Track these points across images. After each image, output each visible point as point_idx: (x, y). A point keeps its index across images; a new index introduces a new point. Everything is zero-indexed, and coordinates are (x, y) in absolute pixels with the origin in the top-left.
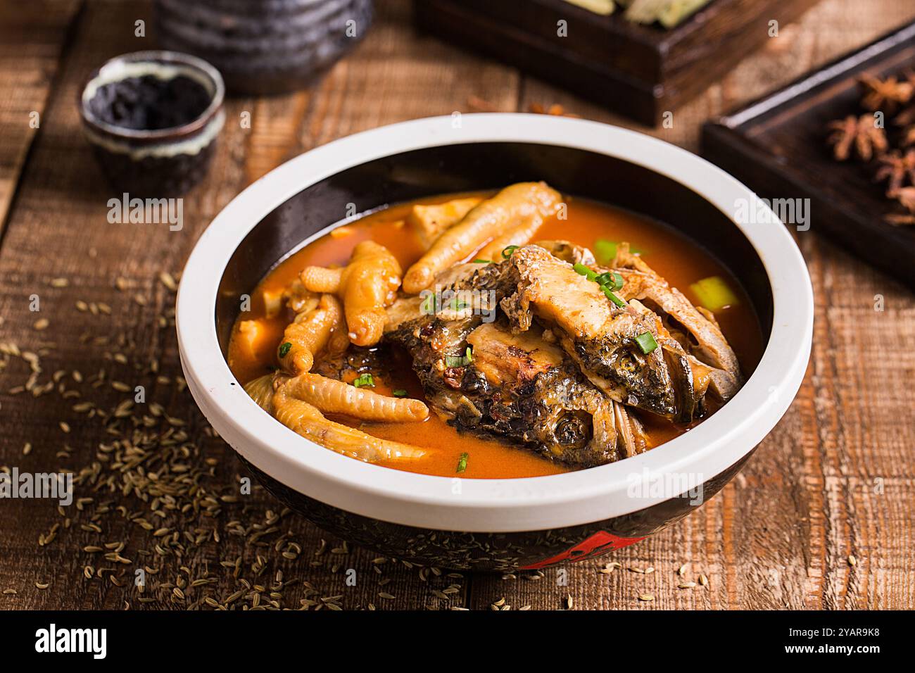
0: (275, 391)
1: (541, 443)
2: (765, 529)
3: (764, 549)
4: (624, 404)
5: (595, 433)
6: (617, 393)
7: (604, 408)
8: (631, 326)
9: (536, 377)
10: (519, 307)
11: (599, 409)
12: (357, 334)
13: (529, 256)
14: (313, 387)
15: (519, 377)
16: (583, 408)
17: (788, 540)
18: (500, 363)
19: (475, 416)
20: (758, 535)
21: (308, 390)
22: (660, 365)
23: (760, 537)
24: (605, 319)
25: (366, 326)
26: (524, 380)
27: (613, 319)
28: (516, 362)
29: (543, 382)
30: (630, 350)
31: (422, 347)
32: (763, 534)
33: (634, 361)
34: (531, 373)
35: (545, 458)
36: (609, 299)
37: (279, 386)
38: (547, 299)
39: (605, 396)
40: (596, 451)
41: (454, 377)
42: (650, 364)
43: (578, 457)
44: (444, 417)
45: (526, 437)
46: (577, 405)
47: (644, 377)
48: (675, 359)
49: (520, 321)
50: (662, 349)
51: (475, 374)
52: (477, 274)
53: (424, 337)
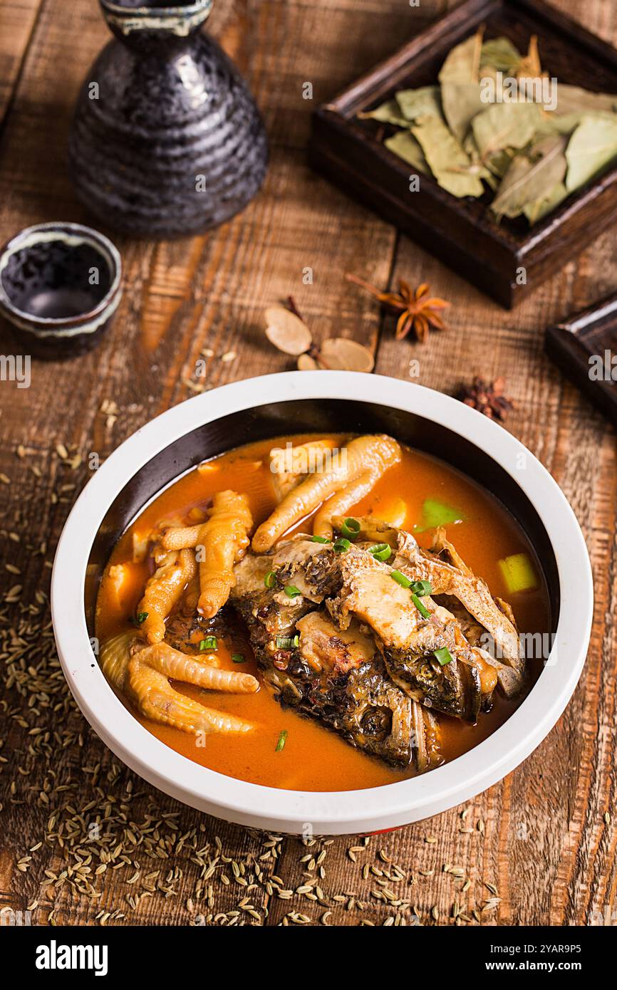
0: (131, 658)
1: (348, 732)
2: (541, 776)
3: (536, 797)
4: (420, 703)
5: (393, 730)
6: (414, 693)
7: (403, 707)
8: (433, 638)
9: (349, 673)
10: (339, 611)
11: (399, 708)
12: (203, 610)
13: (354, 563)
14: (162, 660)
15: (335, 669)
16: (386, 705)
17: (558, 790)
18: (321, 653)
19: (296, 697)
20: (533, 781)
21: (158, 661)
22: (454, 675)
23: (535, 784)
24: (411, 630)
25: (211, 605)
26: (339, 673)
27: (418, 630)
28: (335, 655)
29: (355, 677)
30: (429, 659)
31: (258, 626)
32: (538, 780)
33: (431, 669)
34: (346, 667)
35: (351, 745)
36: (418, 609)
37: (134, 653)
38: (364, 610)
39: (406, 695)
40: (392, 746)
41: (281, 660)
42: (446, 672)
43: (376, 749)
44: (272, 690)
45: (336, 724)
46: (381, 702)
47: (439, 684)
48: (467, 669)
49: (341, 622)
50: (457, 660)
51: (299, 659)
52: (312, 560)
53: (260, 618)
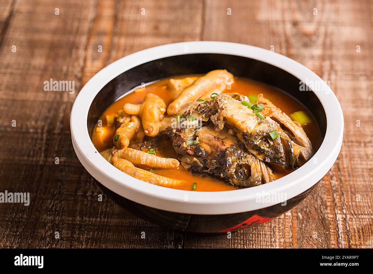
0: (113, 155)
1: (229, 178)
2: (311, 237)
3: (310, 245)
4: (264, 161)
5: (252, 174)
6: (261, 156)
7: (256, 163)
8: (267, 128)
9: (226, 150)
10: (219, 119)
11: (253, 163)
12: (148, 131)
13: (223, 98)
14: (130, 153)
15: (219, 149)
16: (246, 163)
18: (210, 144)
19: (200, 166)
21: (127, 155)
22: (280, 144)
24: (256, 125)
25: (152, 127)
26: (221, 151)
27: (259, 124)
28: (218, 143)
29: (229, 151)
30: (267, 138)
31: (176, 137)
32: (310, 239)
33: (268, 143)
34: (224, 148)
35: (230, 185)
36: (257, 116)
37: (115, 153)
38: (231, 116)
39: (256, 158)
40: (253, 181)
41: (190, 150)
42: (275, 144)
43: (244, 184)
44: (187, 167)
45: (222, 175)
46: (244, 162)
47: (273, 150)
48: (286, 142)
49: (219, 125)
50: (281, 138)
51: (199, 148)
52: (200, 106)
53: (177, 132)
